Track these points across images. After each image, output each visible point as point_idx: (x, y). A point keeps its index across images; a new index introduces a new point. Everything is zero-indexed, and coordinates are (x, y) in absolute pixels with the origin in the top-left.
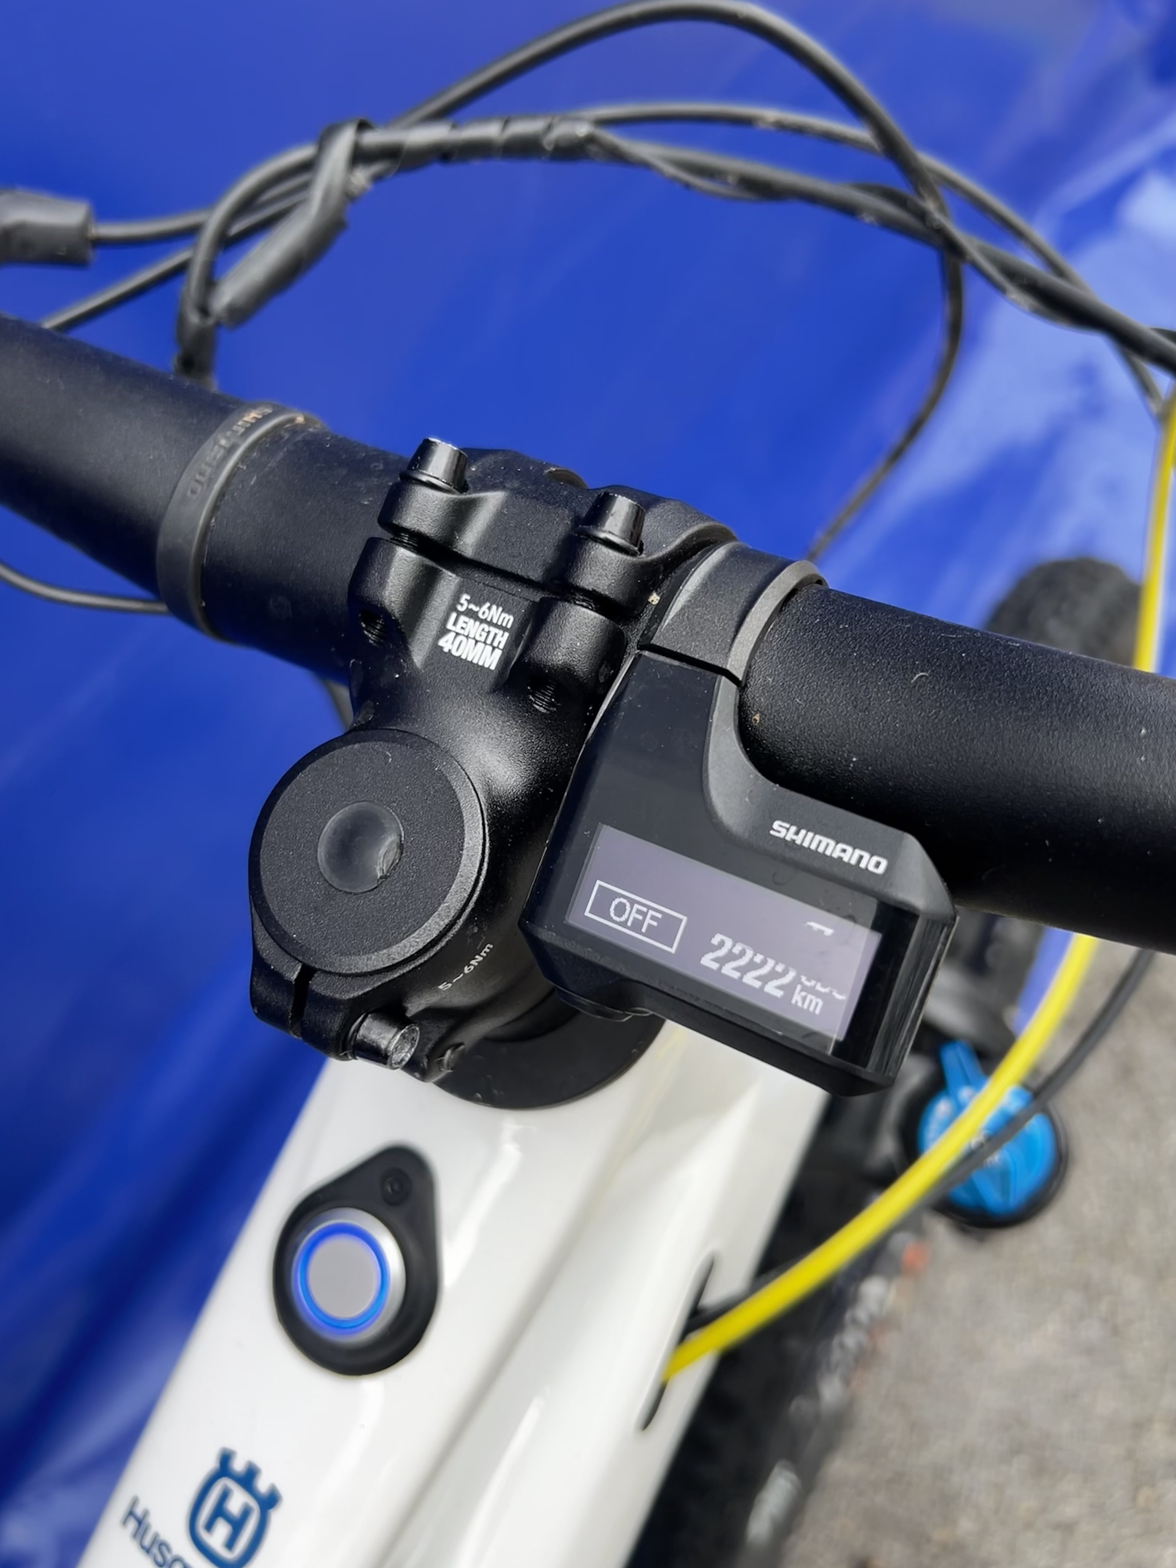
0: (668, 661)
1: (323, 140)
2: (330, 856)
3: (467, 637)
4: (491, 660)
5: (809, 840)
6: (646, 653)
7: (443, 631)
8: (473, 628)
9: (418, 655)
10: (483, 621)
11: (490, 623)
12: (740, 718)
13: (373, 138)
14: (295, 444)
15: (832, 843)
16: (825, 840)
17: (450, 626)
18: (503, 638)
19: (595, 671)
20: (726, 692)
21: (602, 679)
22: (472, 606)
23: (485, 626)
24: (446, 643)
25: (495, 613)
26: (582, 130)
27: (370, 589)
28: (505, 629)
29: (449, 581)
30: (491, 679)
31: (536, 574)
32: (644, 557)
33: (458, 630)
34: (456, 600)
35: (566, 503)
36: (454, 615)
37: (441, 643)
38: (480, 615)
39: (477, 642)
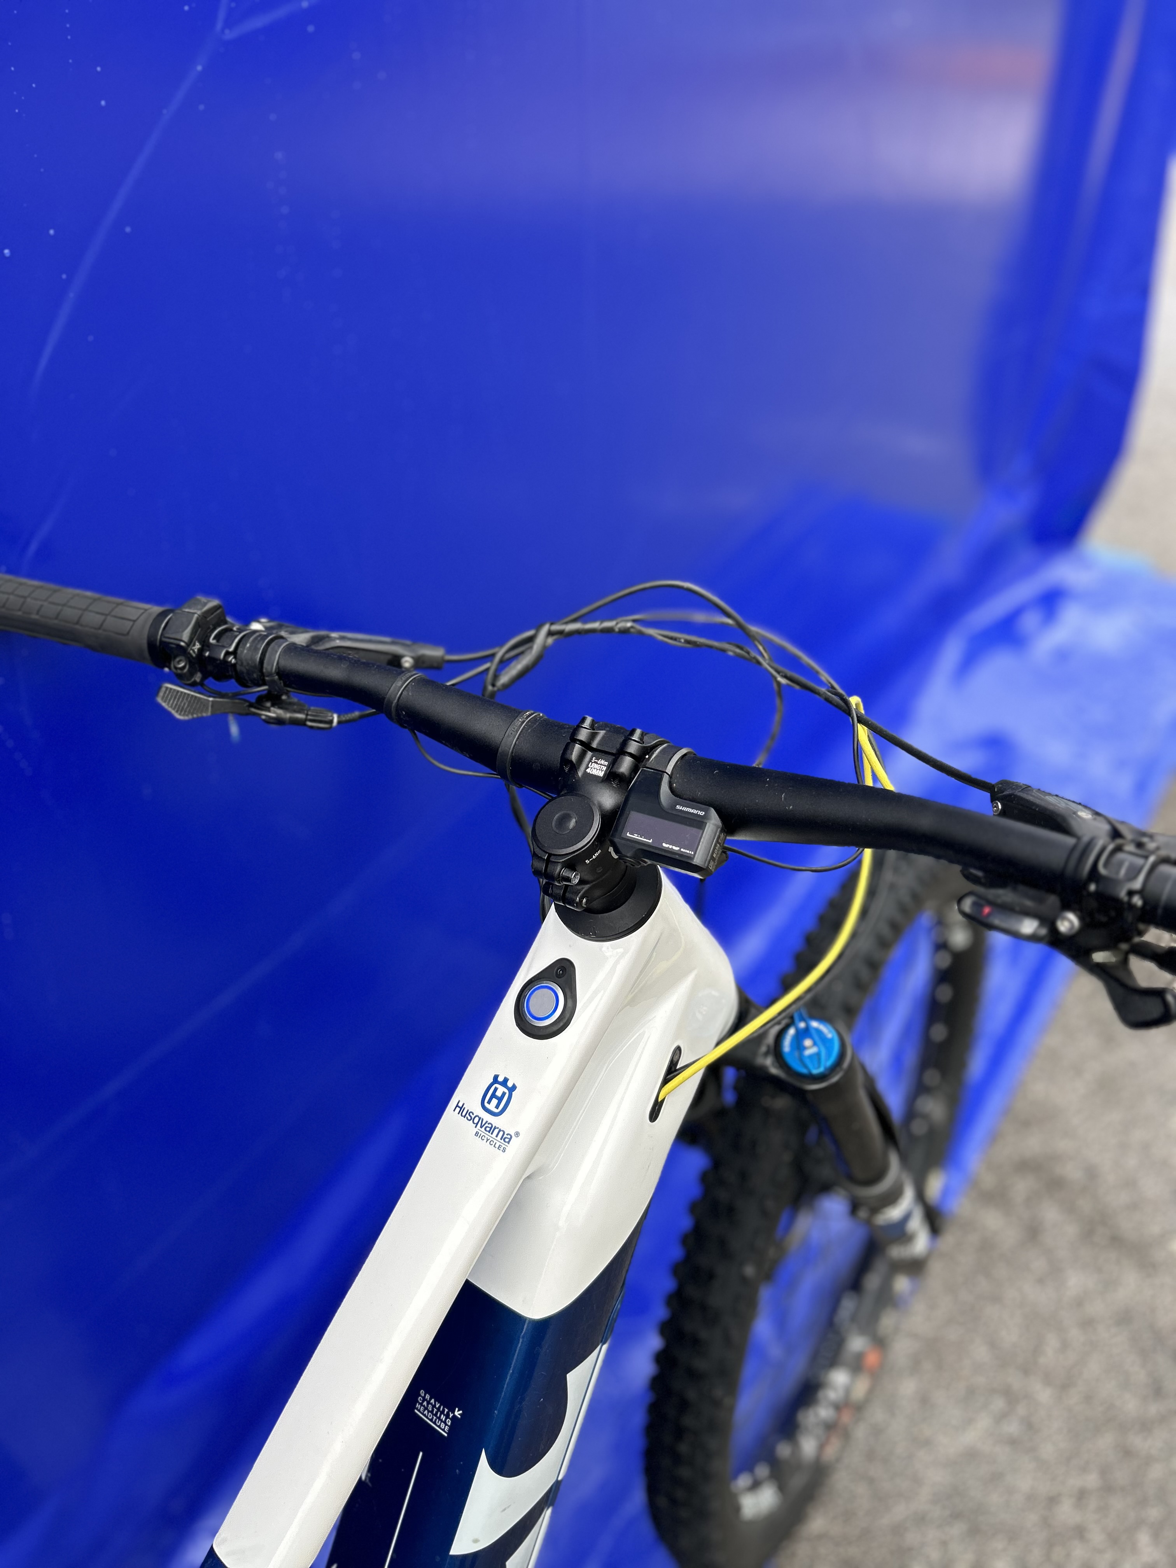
0: (650, 770)
1: (538, 628)
2: (556, 825)
3: (595, 768)
4: (601, 774)
5: (685, 809)
6: (645, 769)
7: (587, 767)
8: (596, 766)
9: (580, 774)
10: (599, 764)
11: (601, 765)
12: (670, 785)
13: (556, 627)
14: (541, 721)
15: (691, 809)
16: (689, 809)
17: (589, 766)
18: (605, 768)
19: (631, 774)
20: (666, 779)
21: (632, 777)
22: (596, 760)
23: (600, 765)
24: (588, 771)
25: (603, 762)
26: (629, 624)
27: (567, 756)
28: (605, 766)
29: (589, 754)
30: (601, 779)
31: (614, 751)
32: (644, 745)
33: (592, 767)
34: (591, 759)
35: (623, 733)
36: (591, 763)
37: (587, 770)
38: (598, 763)
39: (597, 770)
